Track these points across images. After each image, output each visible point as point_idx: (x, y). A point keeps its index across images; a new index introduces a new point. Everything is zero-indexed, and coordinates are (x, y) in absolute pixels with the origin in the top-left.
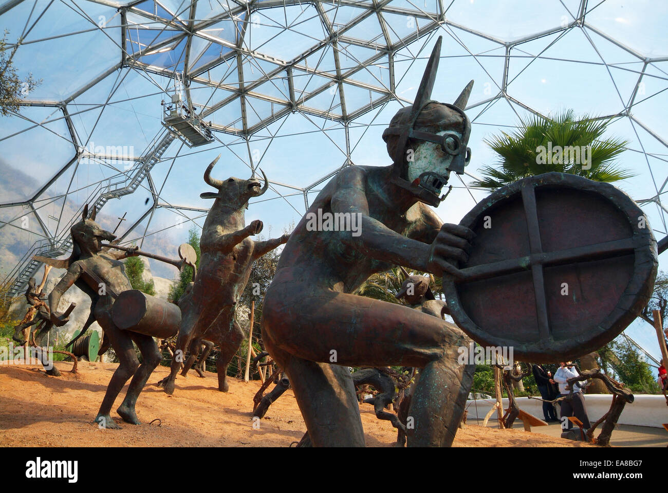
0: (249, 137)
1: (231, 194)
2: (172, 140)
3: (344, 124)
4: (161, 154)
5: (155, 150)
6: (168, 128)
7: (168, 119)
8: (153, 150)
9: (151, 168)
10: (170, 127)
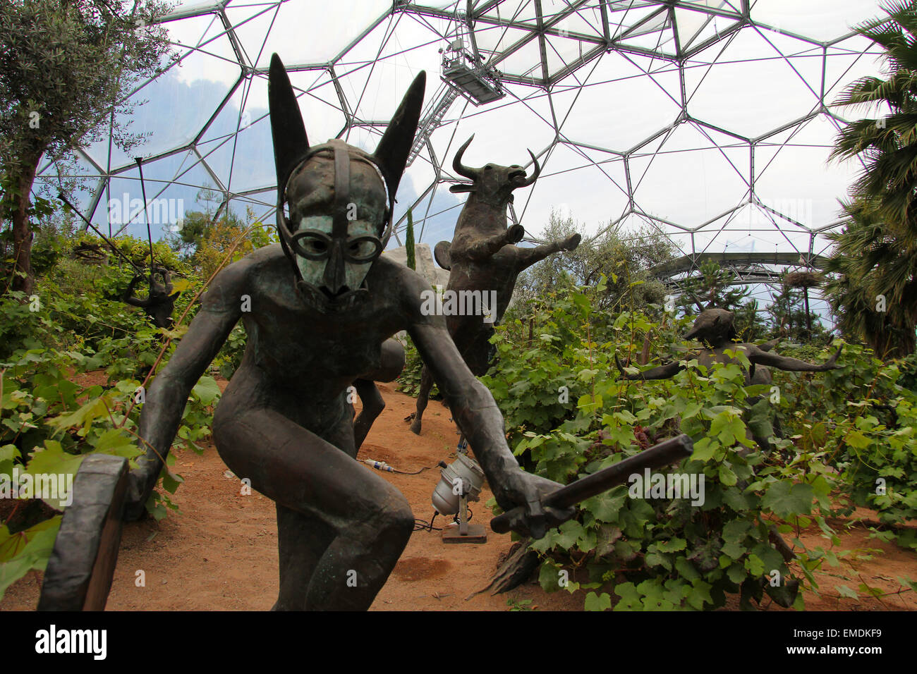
0: (550, 88)
1: (488, 186)
2: (453, 99)
3: (677, 63)
4: (442, 116)
5: (434, 112)
6: (448, 83)
7: (448, 73)
8: (431, 112)
9: (430, 134)
10: (451, 82)
